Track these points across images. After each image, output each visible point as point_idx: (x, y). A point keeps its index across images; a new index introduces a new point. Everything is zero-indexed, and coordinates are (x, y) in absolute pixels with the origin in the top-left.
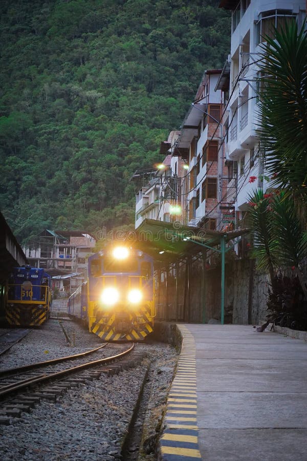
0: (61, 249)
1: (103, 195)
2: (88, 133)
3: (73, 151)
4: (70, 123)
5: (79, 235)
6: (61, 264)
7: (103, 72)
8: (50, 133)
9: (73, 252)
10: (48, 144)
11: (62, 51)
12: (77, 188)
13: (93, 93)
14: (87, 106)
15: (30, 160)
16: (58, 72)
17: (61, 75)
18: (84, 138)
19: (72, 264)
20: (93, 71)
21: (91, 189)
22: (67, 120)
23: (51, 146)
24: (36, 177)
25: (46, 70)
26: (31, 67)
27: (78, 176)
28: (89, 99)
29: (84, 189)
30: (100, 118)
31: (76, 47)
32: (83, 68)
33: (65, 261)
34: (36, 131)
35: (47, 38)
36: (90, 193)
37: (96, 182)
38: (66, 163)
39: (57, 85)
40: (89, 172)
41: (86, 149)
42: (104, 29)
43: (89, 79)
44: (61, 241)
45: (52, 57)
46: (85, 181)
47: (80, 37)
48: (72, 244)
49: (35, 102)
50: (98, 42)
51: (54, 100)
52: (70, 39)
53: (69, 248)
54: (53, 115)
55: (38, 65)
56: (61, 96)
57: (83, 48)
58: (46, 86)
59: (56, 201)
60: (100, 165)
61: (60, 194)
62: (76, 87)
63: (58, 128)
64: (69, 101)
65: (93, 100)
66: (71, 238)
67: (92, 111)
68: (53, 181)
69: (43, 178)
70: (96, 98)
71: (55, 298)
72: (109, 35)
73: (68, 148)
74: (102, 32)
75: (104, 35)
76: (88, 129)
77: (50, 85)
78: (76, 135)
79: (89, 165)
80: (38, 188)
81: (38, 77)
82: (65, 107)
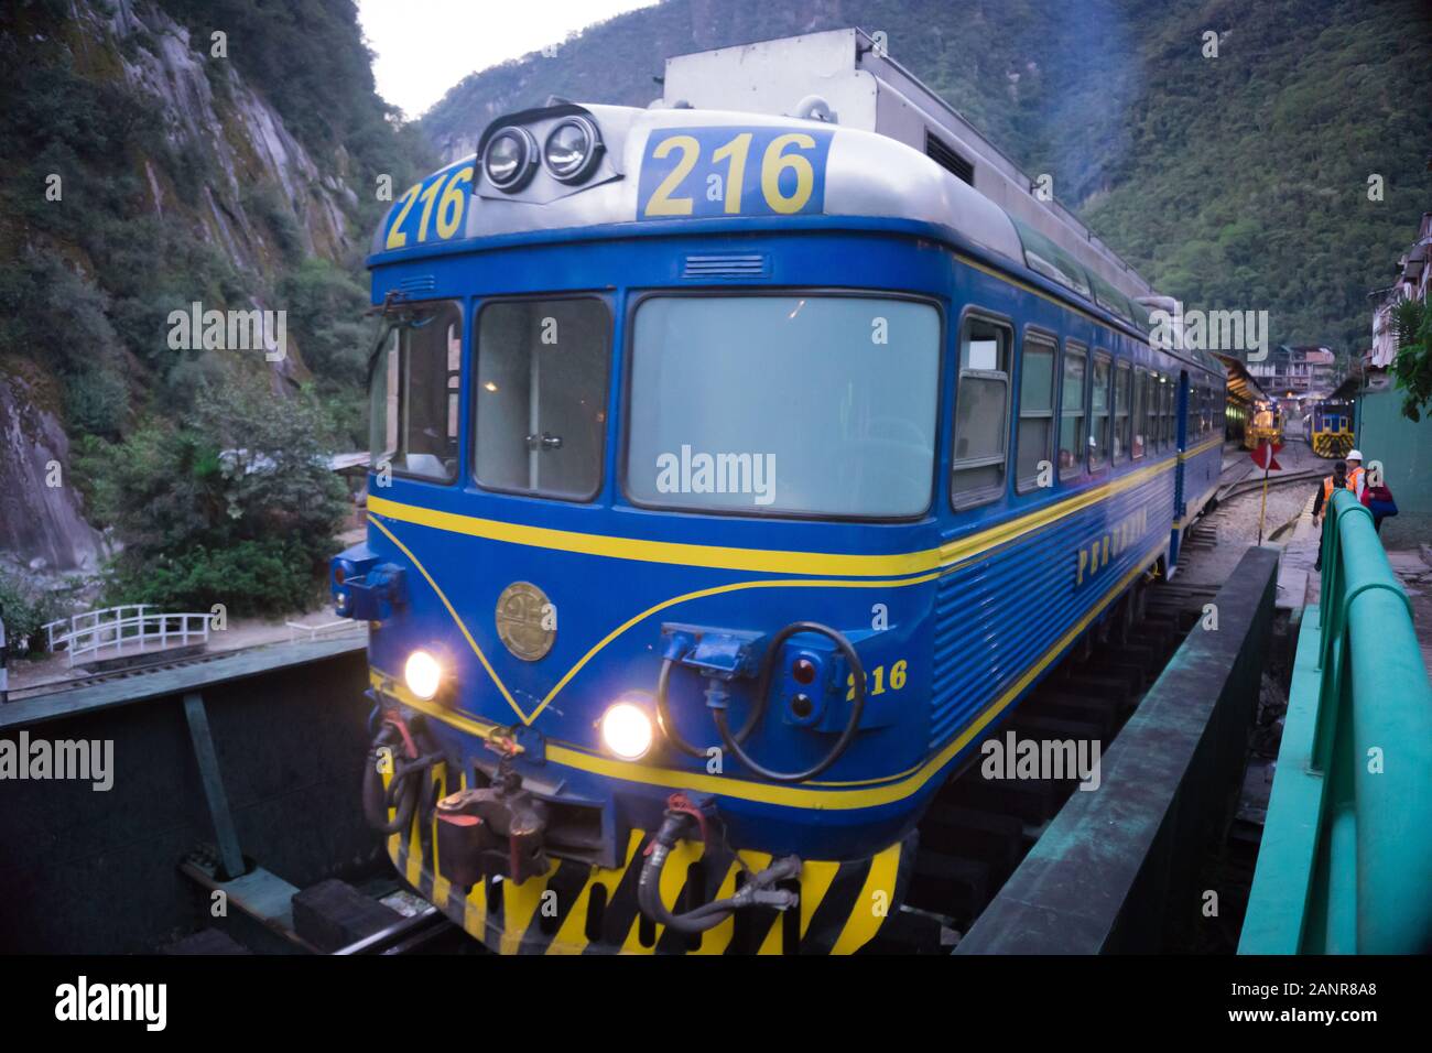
0: (1297, 366)
1: (1343, 303)
2: (1323, 236)
3: (1307, 256)
4: (1303, 226)
5: (1315, 349)
6: (1297, 381)
7: (1338, 167)
8: (1282, 239)
9: (1310, 369)
10: (1280, 251)
11: (1291, 147)
12: (1313, 297)
13: (1328, 191)
14: (1322, 207)
15: (1262, 269)
16: (1287, 170)
17: (1291, 174)
18: (1319, 242)
19: (1309, 382)
20: (1327, 165)
21: (1329, 298)
22: (1299, 224)
23: (1283, 253)
24: (1268, 287)
25: (1274, 170)
26: (1257, 168)
27: (1314, 284)
28: (1323, 198)
29: (1321, 298)
30: (1336, 218)
31: (1306, 141)
32: (1313, 165)
33: (1300, 378)
34: (1266, 237)
35: (1272, 134)
36: (1328, 302)
37: (1335, 289)
38: (1299, 270)
39: (1286, 186)
40: (1327, 279)
41: (1323, 254)
42: (1337, 117)
43: (1322, 175)
44: (1297, 357)
45: (1279, 156)
46: (1321, 289)
47: (1309, 129)
48: (1309, 360)
49: (1263, 206)
50: (1330, 133)
51: (1285, 201)
52: (1298, 133)
53: (1305, 365)
54: (1284, 219)
55: (1264, 165)
56: (1292, 198)
57: (1314, 141)
58: (1275, 188)
59: (1291, 312)
60: (1337, 271)
61: (1295, 305)
62: (1307, 186)
63: (1290, 232)
64: (1301, 202)
65: (1327, 199)
66: (1308, 354)
67: (1327, 210)
68: (1286, 291)
69: (1276, 288)
70: (1331, 197)
71: (1290, 418)
72: (1342, 125)
73: (1303, 254)
74: (1334, 121)
75: (1336, 124)
76: (1323, 231)
77: (1279, 186)
78: (1310, 239)
79: (1326, 271)
80: (1270, 300)
81: (1267, 178)
82: (1297, 209)
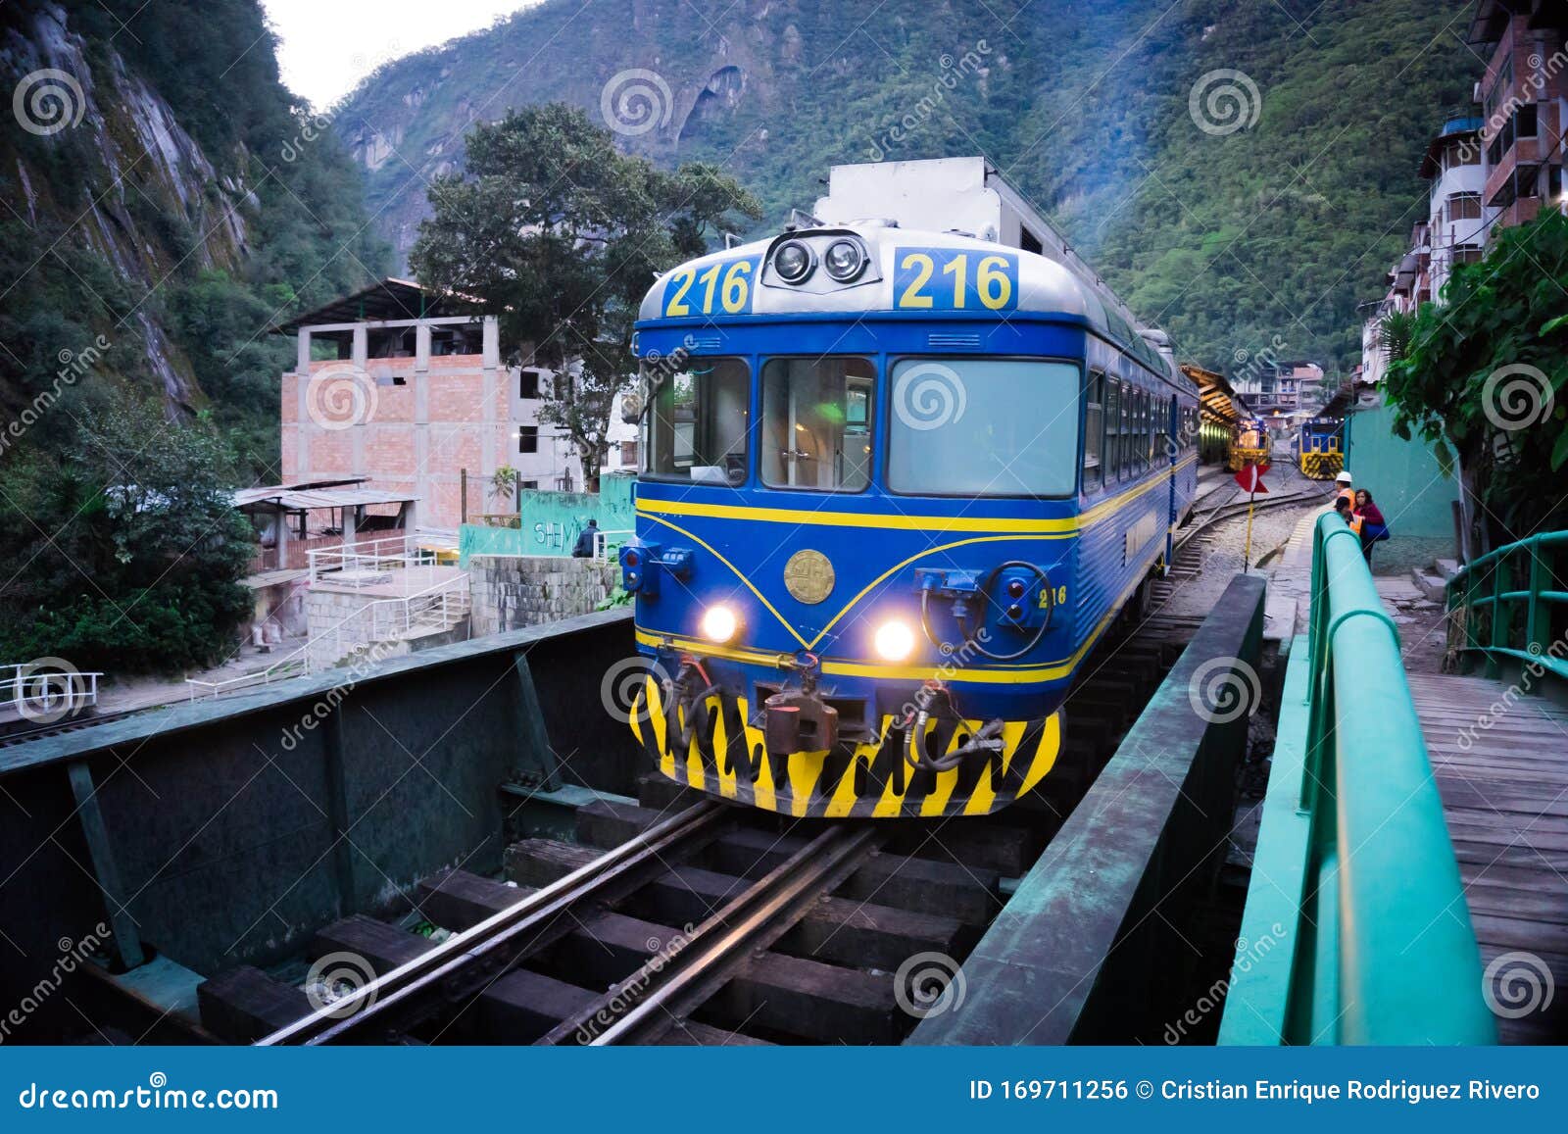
0: (1284, 382)
1: (1332, 316)
2: (1311, 245)
3: (1295, 266)
4: (1290, 234)
5: (1303, 365)
6: (1285, 399)
7: (1326, 173)
8: (1267, 248)
9: (1297, 386)
10: (1266, 260)
11: (1277, 150)
12: (1300, 309)
13: (1316, 197)
14: (1310, 214)
15: (1246, 280)
16: (1272, 175)
17: (1277, 179)
18: (1307, 251)
19: (1296, 399)
20: (1315, 171)
21: (1317, 311)
22: (1286, 231)
23: (1270, 262)
24: (1254, 299)
25: (1259, 174)
26: (1242, 172)
27: (1301, 296)
28: (1311, 205)
29: (1309, 310)
30: (1325, 226)
31: (1292, 144)
32: (1300, 170)
33: (1288, 396)
34: (1252, 246)
35: (1258, 136)
36: (1316, 314)
37: (1323, 301)
38: (1287, 281)
39: (1272, 191)
40: (1314, 291)
41: (1309, 264)
42: (1325, 120)
43: (1309, 181)
44: (1284, 373)
45: (1266, 159)
46: (1310, 301)
47: (1296, 131)
48: (1295, 376)
49: (1248, 212)
50: (1318, 136)
51: (1270, 209)
52: (1285, 135)
53: (1292, 381)
54: (1270, 226)
55: (1249, 168)
56: (1278, 204)
57: (1302, 144)
58: (1260, 193)
59: (1278, 325)
60: (1325, 281)
61: (1281, 318)
62: (1295, 192)
63: (1276, 241)
64: (1288, 209)
65: (1316, 206)
66: (1296, 369)
67: (1316, 218)
68: (1272, 303)
69: (1262, 300)
70: (1319, 204)
71: (1277, 437)
72: (1331, 127)
73: (1289, 264)
74: (1322, 124)
75: (1324, 127)
76: (1311, 240)
77: (1265, 192)
78: (1297, 248)
79: (1314, 282)
80: (1256, 312)
81: (1252, 183)
82: (1283, 216)
